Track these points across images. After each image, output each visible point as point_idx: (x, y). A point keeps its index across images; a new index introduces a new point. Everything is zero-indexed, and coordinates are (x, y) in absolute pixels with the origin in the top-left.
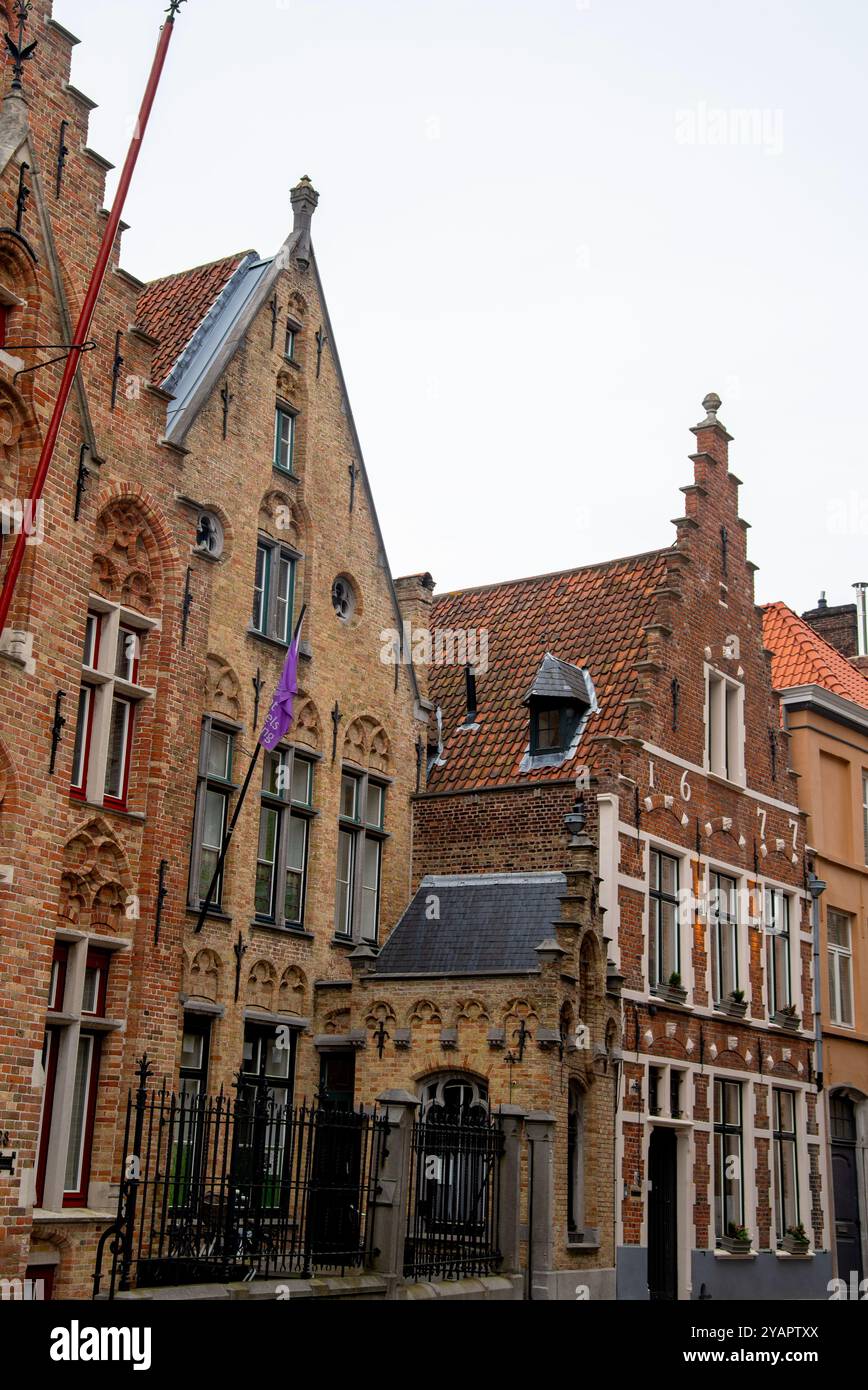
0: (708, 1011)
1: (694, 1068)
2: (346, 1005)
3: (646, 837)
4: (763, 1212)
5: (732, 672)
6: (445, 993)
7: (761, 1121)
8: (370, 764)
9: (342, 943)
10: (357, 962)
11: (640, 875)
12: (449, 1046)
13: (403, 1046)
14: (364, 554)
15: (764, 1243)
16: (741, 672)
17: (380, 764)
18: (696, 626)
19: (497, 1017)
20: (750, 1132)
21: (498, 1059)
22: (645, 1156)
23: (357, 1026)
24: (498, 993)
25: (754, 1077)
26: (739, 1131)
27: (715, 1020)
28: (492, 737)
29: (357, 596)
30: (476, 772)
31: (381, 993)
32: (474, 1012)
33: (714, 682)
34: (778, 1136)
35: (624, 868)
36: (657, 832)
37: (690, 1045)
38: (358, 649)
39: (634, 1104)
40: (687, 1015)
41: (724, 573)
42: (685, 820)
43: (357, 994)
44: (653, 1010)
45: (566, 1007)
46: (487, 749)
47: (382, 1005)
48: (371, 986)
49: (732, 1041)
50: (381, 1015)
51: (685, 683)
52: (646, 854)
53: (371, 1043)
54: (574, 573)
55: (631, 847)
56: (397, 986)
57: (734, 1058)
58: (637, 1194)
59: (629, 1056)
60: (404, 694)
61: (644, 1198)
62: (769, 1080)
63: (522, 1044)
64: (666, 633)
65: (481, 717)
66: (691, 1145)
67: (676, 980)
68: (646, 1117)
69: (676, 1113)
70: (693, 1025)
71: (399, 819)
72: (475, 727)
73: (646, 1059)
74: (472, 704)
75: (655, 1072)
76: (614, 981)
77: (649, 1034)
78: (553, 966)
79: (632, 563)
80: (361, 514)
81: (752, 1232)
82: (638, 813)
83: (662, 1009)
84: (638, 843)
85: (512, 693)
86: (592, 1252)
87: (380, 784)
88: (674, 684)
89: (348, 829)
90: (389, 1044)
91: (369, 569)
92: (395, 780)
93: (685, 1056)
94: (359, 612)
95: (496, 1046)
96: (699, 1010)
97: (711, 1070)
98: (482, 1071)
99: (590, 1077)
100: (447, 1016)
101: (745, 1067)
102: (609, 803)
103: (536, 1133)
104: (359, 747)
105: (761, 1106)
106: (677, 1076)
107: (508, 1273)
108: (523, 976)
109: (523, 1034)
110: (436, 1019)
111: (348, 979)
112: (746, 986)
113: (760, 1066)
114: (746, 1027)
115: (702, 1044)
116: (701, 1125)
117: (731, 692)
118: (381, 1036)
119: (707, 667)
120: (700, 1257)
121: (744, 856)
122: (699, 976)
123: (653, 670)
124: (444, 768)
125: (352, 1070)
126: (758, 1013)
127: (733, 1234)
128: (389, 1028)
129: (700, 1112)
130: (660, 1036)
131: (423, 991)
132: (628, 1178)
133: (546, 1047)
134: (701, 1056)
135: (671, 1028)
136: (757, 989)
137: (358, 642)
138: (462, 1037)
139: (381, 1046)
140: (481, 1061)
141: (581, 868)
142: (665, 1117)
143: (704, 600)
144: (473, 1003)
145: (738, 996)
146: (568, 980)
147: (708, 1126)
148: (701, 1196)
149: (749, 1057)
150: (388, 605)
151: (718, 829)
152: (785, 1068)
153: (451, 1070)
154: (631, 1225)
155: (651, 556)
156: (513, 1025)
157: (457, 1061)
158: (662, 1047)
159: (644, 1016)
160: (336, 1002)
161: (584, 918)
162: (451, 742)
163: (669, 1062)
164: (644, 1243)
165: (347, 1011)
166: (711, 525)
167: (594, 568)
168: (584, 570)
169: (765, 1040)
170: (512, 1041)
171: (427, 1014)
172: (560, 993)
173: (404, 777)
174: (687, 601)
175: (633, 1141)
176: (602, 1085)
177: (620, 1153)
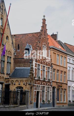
0: (42, 80)
1: (41, 85)
2: (8, 80)
3: (37, 63)
4: (46, 99)
5: (45, 46)
6: (19, 79)
7: (46, 90)
8: (10, 56)
9: (7, 74)
10: (10, 76)
11: (37, 67)
12: (19, 84)
13: (14, 84)
14: (9, 33)
15: (46, 102)
16: (46, 45)
17: (10, 55)
18: (42, 41)
19: (24, 82)
20: (45, 91)
21: (24, 85)
22: (36, 94)
23: (10, 82)
24: (24, 79)
25: (46, 86)
26: (44, 91)
27: (43, 81)
28: (21, 52)
29: (8, 38)
30: (19, 56)
31: (12, 79)
32: (22, 81)
33: (44, 47)
34: (48, 92)
35: (35, 66)
36: (38, 63)
37: (40, 83)
38: (9, 44)
39: (35, 89)
40: (40, 80)
41: (45, 35)
42: (41, 61)
43: (10, 79)
44: (37, 80)
45: (31, 80)
46: (21, 53)
47: (12, 80)
48: (11, 79)
49: (44, 83)
50: (12, 81)
51: (41, 47)
52: (37, 65)
53: (11, 84)
54: (29, 34)
55: (36, 64)
56: (14, 79)
57: (44, 84)
58: (35, 98)
59: (35, 85)
60: (13, 48)
61: (36, 98)
62: (47, 86)
63: (27, 84)
64: (39, 42)
65: (20, 50)
66: (40, 93)
67: (39, 77)
68: (37, 90)
69: (39, 90)
70: (41, 81)
71: (12, 61)
72: (19, 51)
73: (37, 85)
74: (19, 48)
75: (37, 86)
76: (34, 77)
77: (37, 82)
78: (30, 77)
79: (35, 33)
80: (9, 29)
81: (45, 101)
82: (37, 61)
83: (38, 80)
84: (37, 64)
85: (23, 47)
86: (32, 103)
87: (10, 57)
88: (40, 48)
89: (8, 62)
90: (13, 84)
91: (10, 35)
92: (12, 57)
93: (40, 84)
94: (9, 40)
95: (24, 84)
96: (41, 80)
97: (42, 86)
98: (23, 87)
99: (32, 87)
100: (19, 82)
101: (45, 85)
102: (34, 60)
103: (28, 92)
104: (9, 54)
105: (46, 89)
106: (39, 86)
107: (26, 105)
108: (27, 78)
109: (27, 83)
110: (18, 82)
111: (9, 78)
112: (45, 77)
113: (46, 85)
114: (45, 81)
115: (41, 83)
116: (41, 91)
117: (45, 47)
118: (12, 83)
119: (43, 45)
120: (41, 103)
121: (46, 64)
122: (41, 76)
123: (38, 46)
124: (16, 55)
125: (9, 87)
126: (46, 80)
127: (43, 101)
128: (13, 83)
129: (41, 90)
130: (38, 83)
131: (17, 79)
132: (35, 96)
133: (29, 84)
134: (41, 84)
135: (39, 82)
136: (46, 77)
137: (9, 43)
138: (21, 84)
139: (12, 84)
140: (22, 86)
141: (32, 67)
142: (38, 90)
143: (43, 38)
144: (22, 80)
145: (45, 78)
146: (31, 78)
147: (42, 91)
148: (41, 98)
149: (45, 84)
150: (11, 39)
151: (43, 62)
152: (49, 85)
153: (19, 87)
154: (35, 100)
155: (37, 33)
156: (26, 82)
157: (20, 86)
158: (38, 84)
159: (37, 81)
160: (7, 80)
161: (32, 72)
162: (17, 52)
163: (39, 85)
164: (36, 102)
165: (9, 81)
166: (44, 30)
167: (31, 33)
168: (30, 34)
169: (47, 82)
170: (26, 84)
171: (17, 81)
172: (30, 79)
173: (13, 57)
174: (41, 39)
175: (35, 93)
176: (33, 87)
177: (34, 94)
